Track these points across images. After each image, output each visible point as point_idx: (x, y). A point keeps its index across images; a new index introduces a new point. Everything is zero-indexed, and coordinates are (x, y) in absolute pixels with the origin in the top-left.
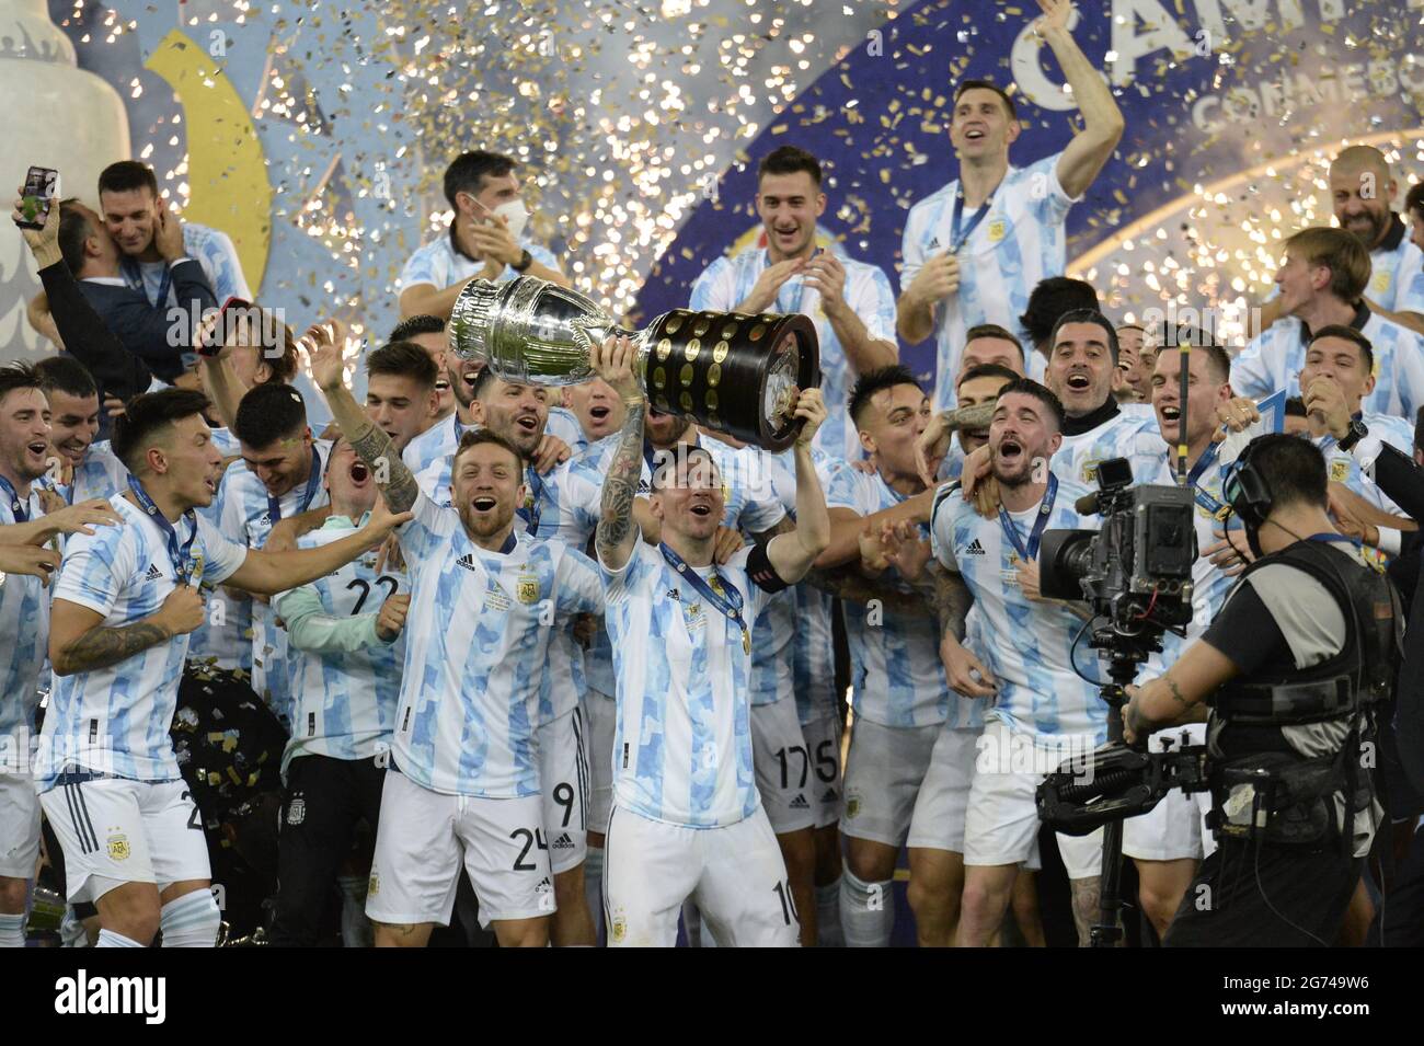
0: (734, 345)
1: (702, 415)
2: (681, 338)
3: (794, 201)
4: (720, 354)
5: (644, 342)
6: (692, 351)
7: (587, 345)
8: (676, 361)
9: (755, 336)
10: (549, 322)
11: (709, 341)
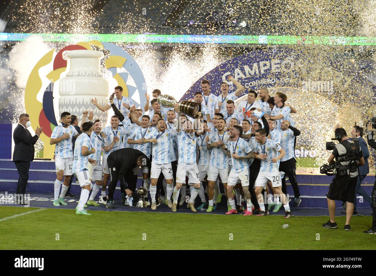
0: (191, 105)
1: (186, 113)
2: (184, 104)
3: (206, 87)
4: (189, 106)
5: (180, 104)
6: (185, 106)
7: (173, 103)
8: (183, 107)
9: (193, 104)
10: (169, 101)
11: (188, 105)
